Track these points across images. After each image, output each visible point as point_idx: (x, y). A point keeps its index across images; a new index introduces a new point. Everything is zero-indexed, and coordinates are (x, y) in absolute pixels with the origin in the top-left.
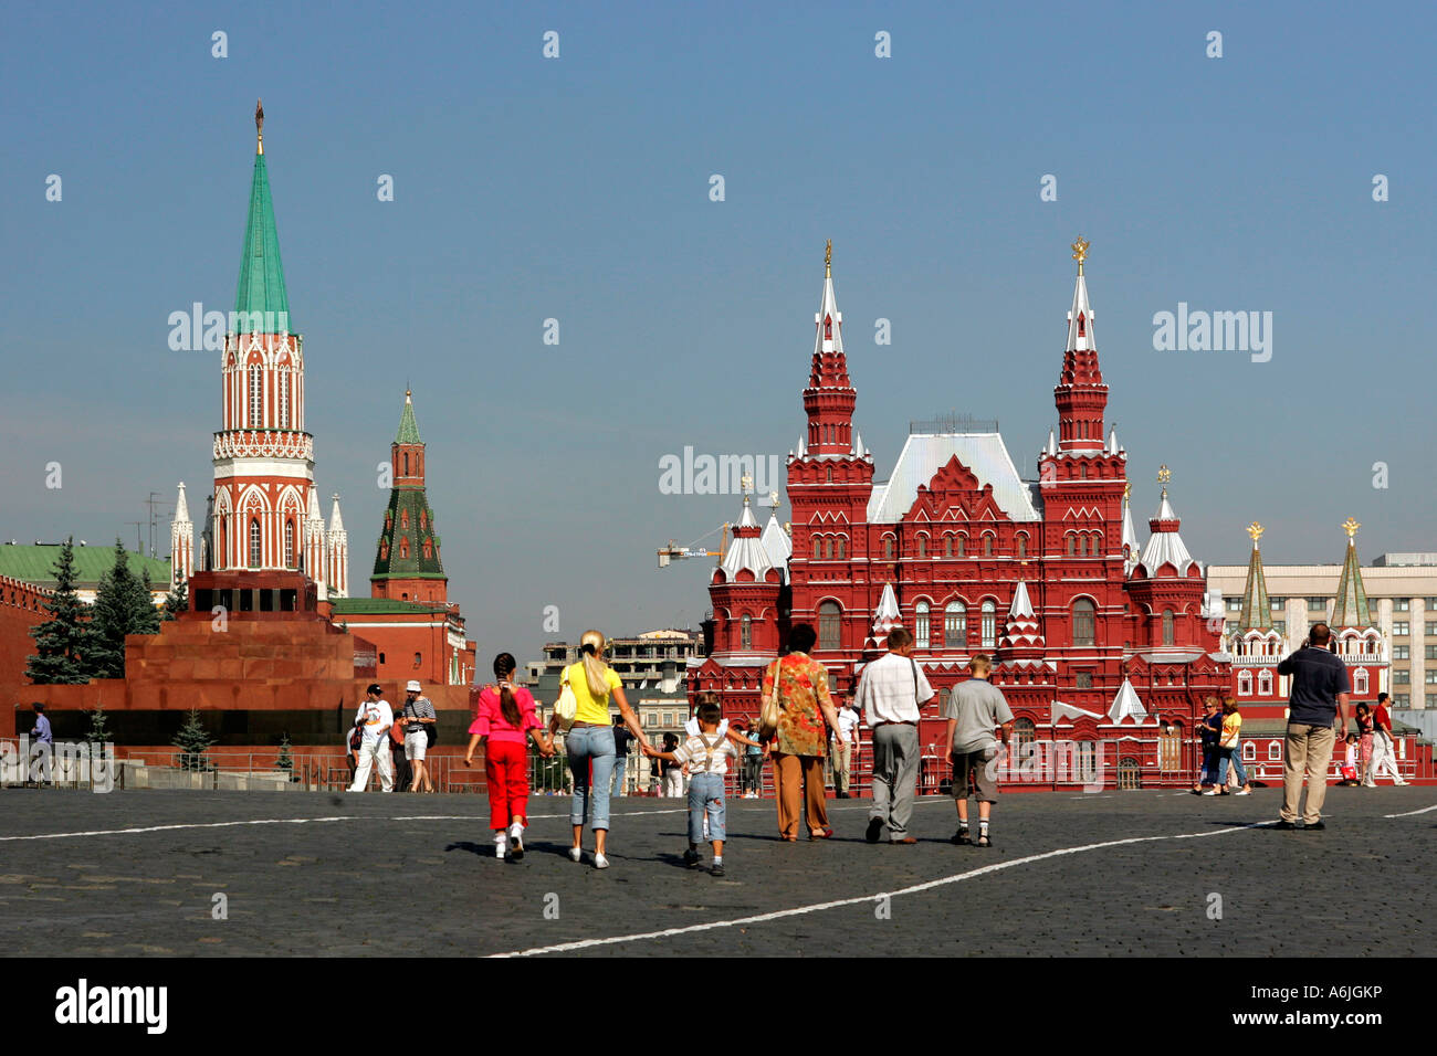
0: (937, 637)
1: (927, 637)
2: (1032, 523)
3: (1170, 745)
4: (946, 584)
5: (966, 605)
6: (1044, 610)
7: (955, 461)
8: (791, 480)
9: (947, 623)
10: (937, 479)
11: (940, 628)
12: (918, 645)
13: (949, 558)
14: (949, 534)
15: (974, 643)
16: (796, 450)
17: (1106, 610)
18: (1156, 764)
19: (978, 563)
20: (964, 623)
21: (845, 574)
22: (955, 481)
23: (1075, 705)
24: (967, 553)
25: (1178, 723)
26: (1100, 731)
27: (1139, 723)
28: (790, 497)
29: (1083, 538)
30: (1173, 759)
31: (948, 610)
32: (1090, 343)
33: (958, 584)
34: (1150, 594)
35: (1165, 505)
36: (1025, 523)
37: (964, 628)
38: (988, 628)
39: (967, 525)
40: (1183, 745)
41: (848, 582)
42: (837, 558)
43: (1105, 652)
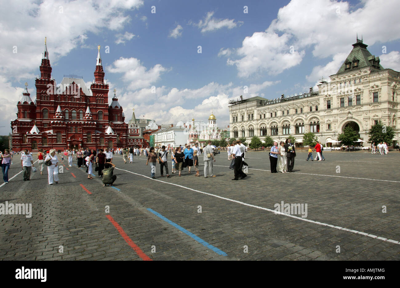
1: (68, 117)
4: (72, 107)
5: (76, 111)
6: (93, 113)
7: (74, 83)
8: (36, 83)
9: (72, 114)
11: (71, 115)
13: (73, 102)
14: (72, 97)
17: (105, 113)
18: (116, 142)
19: (79, 103)
20: (76, 114)
21: (49, 103)
23: (99, 131)
25: (119, 135)
26: (105, 136)
27: (113, 134)
31: (73, 112)
33: (75, 107)
34: (113, 111)
36: (88, 96)
37: (76, 116)
38: (81, 115)
40: (120, 139)
41: (50, 105)
42: (47, 100)
43: (105, 121)
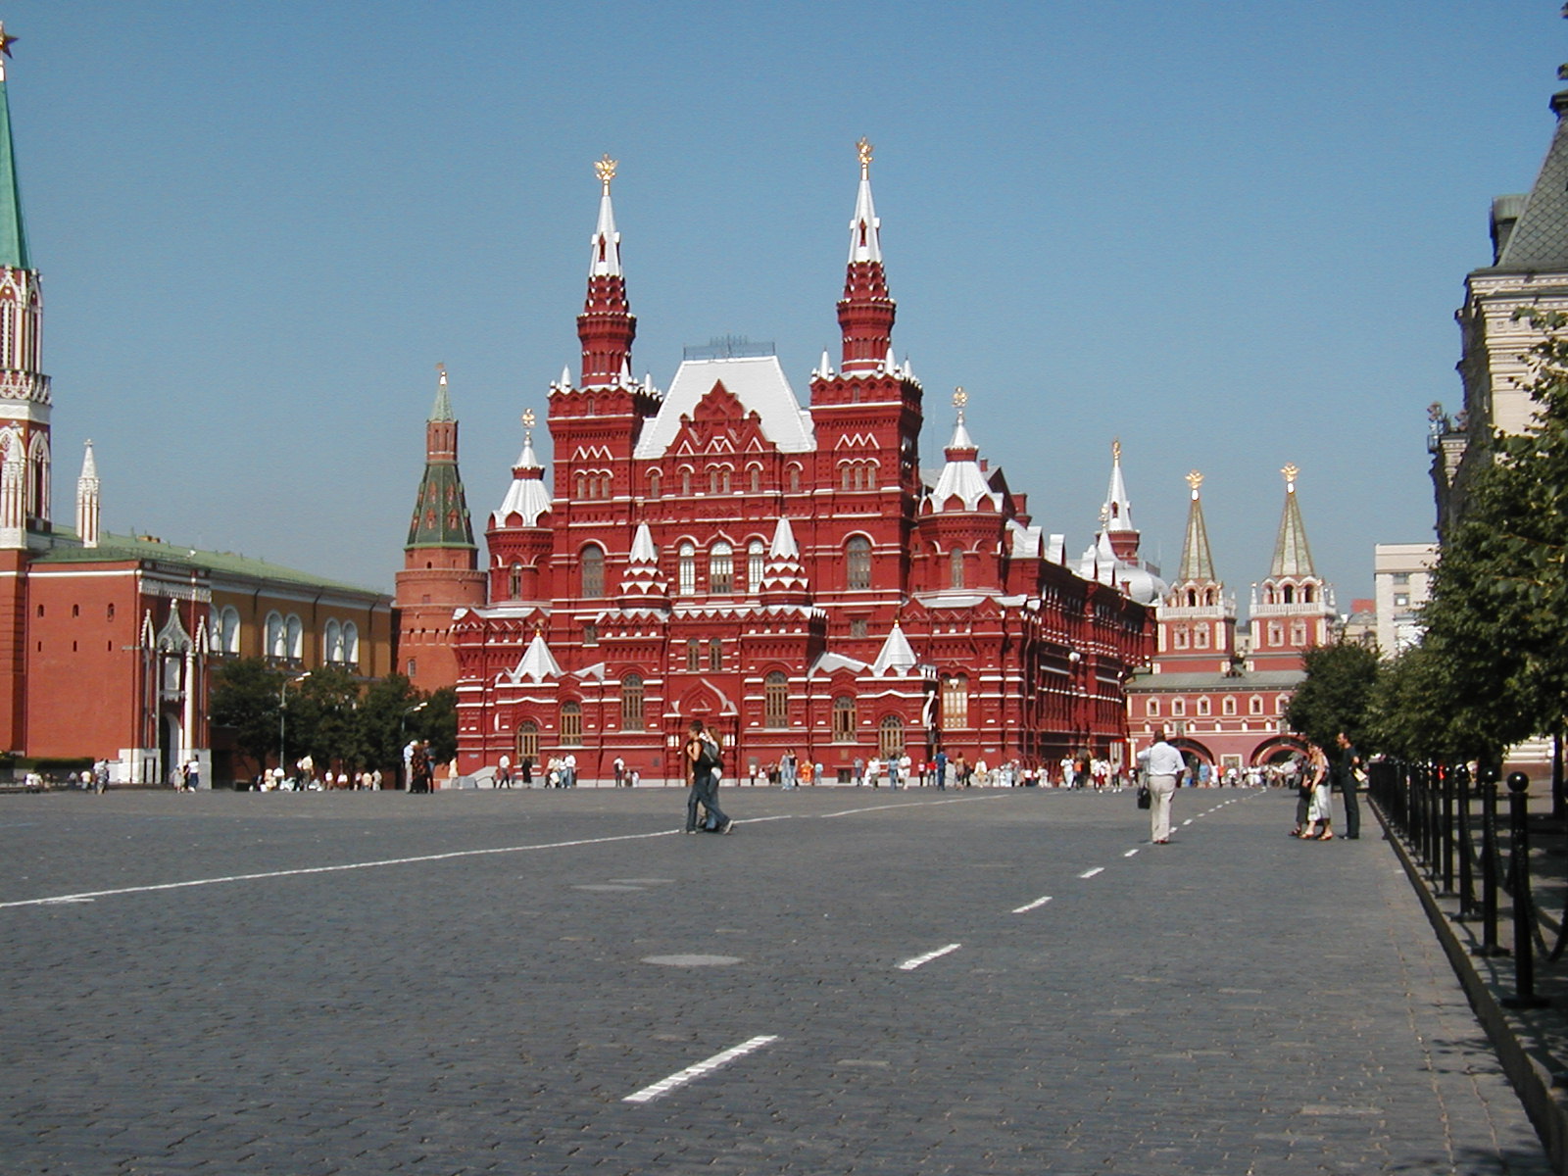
0: (701, 583)
1: (693, 582)
2: (803, 454)
3: (955, 699)
4: (710, 524)
5: (733, 547)
6: (816, 551)
7: (719, 387)
8: (553, 413)
9: (713, 567)
10: (700, 408)
11: (705, 572)
12: (682, 592)
13: (714, 495)
14: (713, 468)
15: (740, 588)
16: (559, 380)
17: (882, 549)
18: (921, 722)
19: (743, 500)
20: (731, 566)
21: (607, 515)
22: (719, 408)
23: (849, 657)
24: (734, 488)
25: (960, 675)
26: (861, 685)
27: (902, 676)
28: (552, 432)
29: (858, 470)
30: (959, 716)
31: (714, 552)
32: (872, 253)
33: (723, 523)
34: (936, 531)
35: (961, 430)
36: (796, 454)
37: (731, 572)
38: (756, 571)
39: (731, 458)
40: (970, 700)
41: (611, 523)
42: (601, 498)
43: (881, 596)
